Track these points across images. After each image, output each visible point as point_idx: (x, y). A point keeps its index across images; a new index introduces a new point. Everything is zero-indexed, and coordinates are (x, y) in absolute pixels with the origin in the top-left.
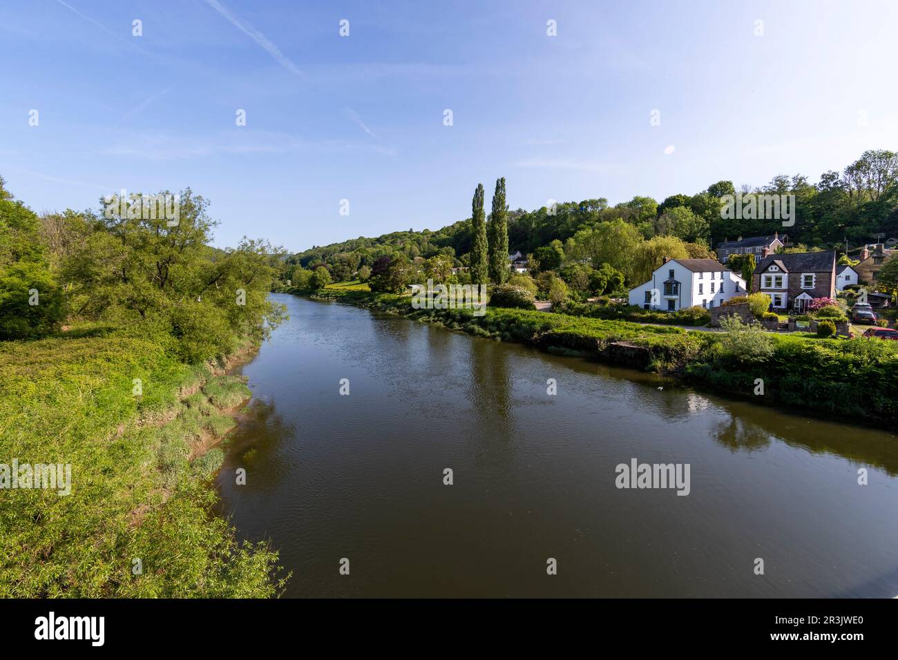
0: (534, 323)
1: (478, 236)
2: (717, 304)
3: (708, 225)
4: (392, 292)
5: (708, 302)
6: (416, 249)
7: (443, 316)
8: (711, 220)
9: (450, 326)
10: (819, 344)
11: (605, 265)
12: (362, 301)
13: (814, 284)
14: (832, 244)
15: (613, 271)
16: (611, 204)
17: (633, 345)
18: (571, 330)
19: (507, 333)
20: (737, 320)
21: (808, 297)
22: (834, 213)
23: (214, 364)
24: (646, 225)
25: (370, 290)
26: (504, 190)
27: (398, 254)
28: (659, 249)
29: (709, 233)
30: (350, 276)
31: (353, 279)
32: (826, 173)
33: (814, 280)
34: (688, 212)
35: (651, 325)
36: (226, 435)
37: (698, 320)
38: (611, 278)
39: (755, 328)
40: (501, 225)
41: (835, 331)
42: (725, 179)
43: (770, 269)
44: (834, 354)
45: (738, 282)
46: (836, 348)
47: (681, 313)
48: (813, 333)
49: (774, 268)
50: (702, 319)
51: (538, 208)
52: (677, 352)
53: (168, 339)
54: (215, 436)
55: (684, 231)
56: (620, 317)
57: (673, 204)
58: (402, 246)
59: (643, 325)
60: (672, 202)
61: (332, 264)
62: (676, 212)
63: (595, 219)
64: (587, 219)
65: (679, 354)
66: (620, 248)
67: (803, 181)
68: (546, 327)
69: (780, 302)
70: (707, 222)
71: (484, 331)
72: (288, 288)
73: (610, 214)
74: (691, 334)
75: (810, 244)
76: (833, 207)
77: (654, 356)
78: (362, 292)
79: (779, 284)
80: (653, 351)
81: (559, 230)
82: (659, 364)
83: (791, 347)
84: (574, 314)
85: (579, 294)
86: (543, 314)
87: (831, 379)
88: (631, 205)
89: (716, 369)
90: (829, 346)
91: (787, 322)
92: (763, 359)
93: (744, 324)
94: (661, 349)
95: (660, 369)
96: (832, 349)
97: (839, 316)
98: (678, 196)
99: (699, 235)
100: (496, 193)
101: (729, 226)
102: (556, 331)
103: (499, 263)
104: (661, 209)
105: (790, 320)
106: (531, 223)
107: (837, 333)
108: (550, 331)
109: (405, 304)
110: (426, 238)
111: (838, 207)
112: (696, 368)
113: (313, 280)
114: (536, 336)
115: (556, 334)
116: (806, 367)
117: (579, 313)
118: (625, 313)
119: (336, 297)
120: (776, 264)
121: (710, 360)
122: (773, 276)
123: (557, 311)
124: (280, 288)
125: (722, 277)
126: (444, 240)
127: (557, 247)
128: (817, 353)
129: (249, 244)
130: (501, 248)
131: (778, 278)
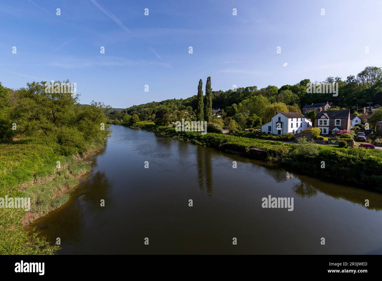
0: (220, 139)
1: (199, 102)
2: (299, 132)
3: (299, 98)
4: (164, 125)
5: (295, 131)
6: (176, 107)
7: (183, 136)
8: (300, 96)
9: (186, 140)
10: (338, 150)
11: (254, 114)
12: (151, 129)
13: (340, 124)
14: (351, 106)
15: (257, 117)
16: (259, 89)
17: (260, 149)
18: (235, 143)
19: (209, 144)
20: (305, 139)
21: (338, 130)
22: (353, 93)
23: (77, 156)
24: (272, 97)
25: (155, 124)
26: (210, 82)
27: (168, 109)
28: (275, 108)
29: (299, 101)
30: (147, 118)
31: (149, 119)
32: (349, 76)
33: (340, 122)
34: (290, 92)
35: (269, 141)
36: (74, 188)
37: (290, 139)
38: (256, 120)
39: (312, 143)
40: (209, 97)
41: (347, 145)
42: (307, 79)
43: (321, 117)
44: (344, 155)
45: (308, 123)
46: (345, 152)
47: (283, 136)
48: (337, 146)
49: (323, 117)
50: (291, 138)
51: (228, 90)
52: (279, 153)
53: (56, 145)
54: (68, 188)
55: (289, 100)
56: (257, 137)
57: (285, 89)
58: (170, 106)
59: (266, 141)
60: (284, 88)
61: (140, 113)
62: (285, 92)
63: (251, 95)
64: (248, 95)
65: (280, 154)
66: (261, 107)
67: (340, 79)
68: (225, 141)
69: (326, 131)
70: (299, 97)
71: (199, 142)
72: (121, 123)
73: (258, 93)
74: (285, 145)
75: (342, 106)
76: (352, 90)
77: (269, 155)
78: (151, 125)
79: (326, 124)
80: (269, 152)
81: (237, 99)
82: (271, 158)
83: (326, 152)
84: (237, 136)
85: (241, 127)
86: (225, 135)
87: (342, 166)
88: (267, 89)
89: (294, 161)
90: (343, 151)
91: (327, 140)
92: (314, 157)
93: (308, 141)
94: (272, 151)
95: (271, 160)
96: (344, 153)
97: (350, 138)
98: (286, 85)
99: (295, 102)
100: (207, 83)
101: (308, 99)
102: (229, 143)
103: (208, 113)
104: (279, 91)
105: (329, 139)
106: (225, 96)
107: (347, 146)
108: (226, 143)
109: (168, 131)
110: (180, 102)
111: (354, 91)
112: (286, 160)
113: (131, 120)
114: (221, 145)
115: (229, 144)
116: (332, 160)
117: (240, 135)
118: (259, 136)
119: (141, 127)
120: (324, 115)
121: (292, 157)
122: (323, 120)
123: (231, 134)
124: (118, 123)
125: (301, 120)
126: (188, 103)
127: (234, 106)
128: (337, 155)
129: (95, 104)
130: (209, 107)
131: (325, 121)
